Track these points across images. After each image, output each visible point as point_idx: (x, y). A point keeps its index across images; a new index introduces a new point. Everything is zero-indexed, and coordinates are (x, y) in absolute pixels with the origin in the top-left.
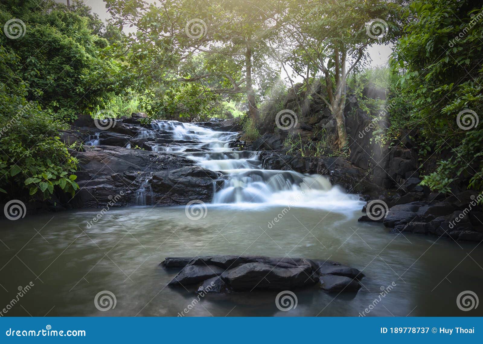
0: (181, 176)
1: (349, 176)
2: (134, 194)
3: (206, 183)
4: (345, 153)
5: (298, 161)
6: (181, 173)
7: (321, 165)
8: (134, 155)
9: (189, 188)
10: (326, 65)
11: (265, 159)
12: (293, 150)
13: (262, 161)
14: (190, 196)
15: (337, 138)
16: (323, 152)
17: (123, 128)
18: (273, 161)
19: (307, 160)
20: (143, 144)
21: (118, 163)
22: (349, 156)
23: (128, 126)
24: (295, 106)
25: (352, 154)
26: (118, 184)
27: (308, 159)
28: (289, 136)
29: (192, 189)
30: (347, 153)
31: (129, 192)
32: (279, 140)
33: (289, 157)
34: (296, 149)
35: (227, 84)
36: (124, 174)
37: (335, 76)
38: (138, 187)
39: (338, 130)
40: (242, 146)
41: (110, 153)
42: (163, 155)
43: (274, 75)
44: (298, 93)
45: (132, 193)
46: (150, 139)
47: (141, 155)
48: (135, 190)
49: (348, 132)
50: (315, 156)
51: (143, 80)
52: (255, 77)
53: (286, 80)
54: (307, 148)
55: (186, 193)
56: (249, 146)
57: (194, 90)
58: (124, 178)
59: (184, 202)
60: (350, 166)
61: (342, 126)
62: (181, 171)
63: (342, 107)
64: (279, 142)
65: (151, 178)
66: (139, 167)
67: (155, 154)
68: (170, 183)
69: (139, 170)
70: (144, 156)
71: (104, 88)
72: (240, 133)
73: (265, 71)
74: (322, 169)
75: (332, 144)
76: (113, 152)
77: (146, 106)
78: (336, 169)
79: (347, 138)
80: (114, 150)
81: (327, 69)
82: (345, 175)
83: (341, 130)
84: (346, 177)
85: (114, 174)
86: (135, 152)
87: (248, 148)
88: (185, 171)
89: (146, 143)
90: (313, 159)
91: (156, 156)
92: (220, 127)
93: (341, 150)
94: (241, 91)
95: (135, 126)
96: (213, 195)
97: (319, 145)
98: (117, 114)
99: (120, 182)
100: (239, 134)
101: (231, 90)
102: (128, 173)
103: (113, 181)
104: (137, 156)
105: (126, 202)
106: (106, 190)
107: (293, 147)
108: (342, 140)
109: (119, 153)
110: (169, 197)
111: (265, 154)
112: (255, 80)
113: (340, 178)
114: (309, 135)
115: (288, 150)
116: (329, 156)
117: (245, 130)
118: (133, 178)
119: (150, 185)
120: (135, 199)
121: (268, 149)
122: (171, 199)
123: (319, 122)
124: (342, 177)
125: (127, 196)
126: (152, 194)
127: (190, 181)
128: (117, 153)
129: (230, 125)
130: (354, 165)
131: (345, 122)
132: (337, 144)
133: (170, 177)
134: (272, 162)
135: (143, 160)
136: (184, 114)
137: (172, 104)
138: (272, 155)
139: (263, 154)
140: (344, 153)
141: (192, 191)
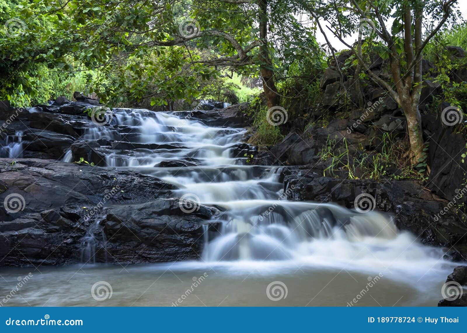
0: (151, 214)
1: (427, 215)
2: (77, 245)
3: (191, 227)
4: (421, 173)
5: (342, 188)
6: (152, 210)
7: (381, 195)
8: (78, 176)
9: (164, 235)
10: (389, 29)
11: (288, 181)
12: (335, 168)
13: (283, 184)
14: (167, 248)
15: (408, 147)
16: (385, 172)
17: (61, 124)
18: (301, 186)
19: (358, 185)
20: (92, 150)
21: (52, 192)
22: (427, 178)
23: (69, 119)
24: (339, 89)
25: (431, 177)
26: (51, 227)
27: (359, 183)
28: (328, 142)
29: (169, 237)
30: (425, 174)
31: (69, 241)
32: (312, 148)
33: (327, 180)
34: (340, 165)
35: (229, 47)
36: (61, 210)
37: (405, 46)
38: (84, 233)
39: (410, 134)
40: (252, 156)
41: (39, 173)
42: (123, 176)
43: (304, 37)
44: (343, 68)
45: (74, 242)
46: (102, 142)
47: (88, 175)
48: (79, 237)
49: (425, 138)
50: (371, 177)
51: (93, 51)
52: (273, 39)
53: (324, 47)
54: (357, 164)
55: (161, 244)
56: (264, 155)
57: (175, 58)
58: (61, 217)
59: (157, 258)
60: (429, 196)
61: (416, 128)
62: (152, 206)
63: (417, 96)
64: (312, 151)
65: (104, 217)
66: (84, 197)
67: (110, 174)
68: (136, 227)
69: (86, 202)
70: (93, 178)
71: (30, 58)
72: (249, 129)
73: (290, 29)
74: (382, 202)
75: (399, 158)
76: (44, 171)
77: (97, 87)
78: (405, 203)
79: (424, 147)
80: (45, 166)
81: (391, 35)
82: (420, 213)
83: (415, 134)
84: (421, 216)
85: (46, 212)
86: (79, 169)
87: (262, 160)
88: (158, 206)
89: (96, 149)
90: (366, 185)
91: (112, 177)
92: (216, 119)
93: (415, 169)
94: (251, 62)
95: (79, 118)
96: (203, 246)
97: (378, 159)
98: (50, 93)
99: (55, 225)
100: (246, 131)
101: (234, 60)
102: (67, 210)
103: (44, 223)
104: (83, 177)
105: (63, 258)
106: (32, 238)
107: (335, 162)
108: (416, 151)
109: (54, 173)
110: (132, 250)
111: (289, 173)
112: (274, 44)
113: (411, 218)
114: (361, 140)
115: (326, 167)
116: (393, 177)
117: (257, 126)
118: (75, 217)
119: (102, 230)
120: (79, 252)
121: (294, 164)
122: (136, 253)
123: (378, 119)
124: (415, 217)
125: (65, 248)
126: (105, 245)
127: (166, 224)
128: (51, 172)
129: (232, 115)
130: (436, 194)
131: (421, 121)
132: (408, 157)
133: (133, 216)
134: (299, 188)
135: (92, 184)
136: (158, 101)
137: (139, 85)
138: (300, 174)
139: (284, 173)
140: (419, 173)
141: (170, 240)
